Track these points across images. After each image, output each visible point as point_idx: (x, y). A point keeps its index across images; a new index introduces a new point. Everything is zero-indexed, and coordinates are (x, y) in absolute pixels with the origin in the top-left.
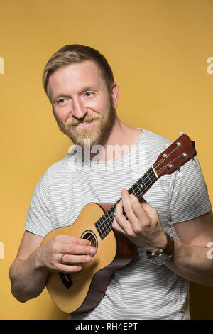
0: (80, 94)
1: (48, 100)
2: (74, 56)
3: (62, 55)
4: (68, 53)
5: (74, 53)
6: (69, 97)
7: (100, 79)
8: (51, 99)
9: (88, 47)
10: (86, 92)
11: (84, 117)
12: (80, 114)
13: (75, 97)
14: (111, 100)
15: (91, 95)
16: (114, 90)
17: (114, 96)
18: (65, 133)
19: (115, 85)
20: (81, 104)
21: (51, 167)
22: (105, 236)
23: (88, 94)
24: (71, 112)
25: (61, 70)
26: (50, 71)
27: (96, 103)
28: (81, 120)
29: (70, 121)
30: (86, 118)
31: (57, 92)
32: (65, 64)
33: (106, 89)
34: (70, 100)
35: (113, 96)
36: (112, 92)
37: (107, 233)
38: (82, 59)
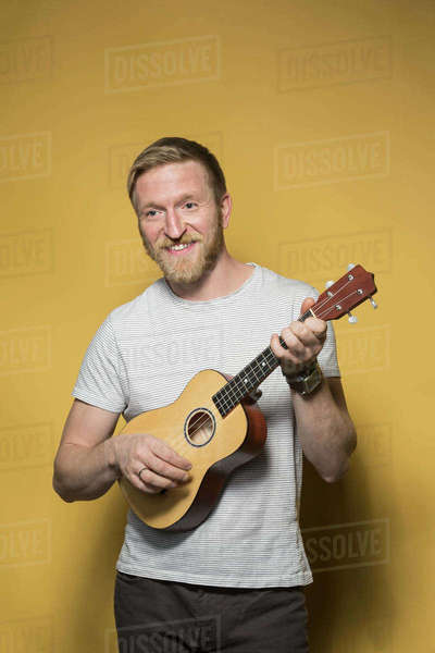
0: (177, 204)
1: (133, 210)
2: (173, 153)
3: (156, 151)
4: (165, 149)
5: (174, 149)
6: (163, 208)
7: (207, 187)
8: (137, 211)
9: (194, 143)
10: (187, 203)
11: (181, 238)
12: (175, 233)
13: (170, 210)
14: (220, 217)
15: (194, 208)
16: (225, 203)
17: (225, 211)
18: (154, 259)
19: (227, 197)
20: (178, 219)
21: (117, 310)
22: (228, 412)
23: (189, 206)
24: (163, 229)
25: (153, 170)
26: (139, 172)
27: (199, 218)
28: (177, 241)
29: (161, 241)
30: (184, 238)
31: (145, 199)
32: (160, 163)
33: (213, 202)
34: (163, 213)
35: (223, 211)
36: (222, 206)
37: (232, 408)
38: (184, 157)
